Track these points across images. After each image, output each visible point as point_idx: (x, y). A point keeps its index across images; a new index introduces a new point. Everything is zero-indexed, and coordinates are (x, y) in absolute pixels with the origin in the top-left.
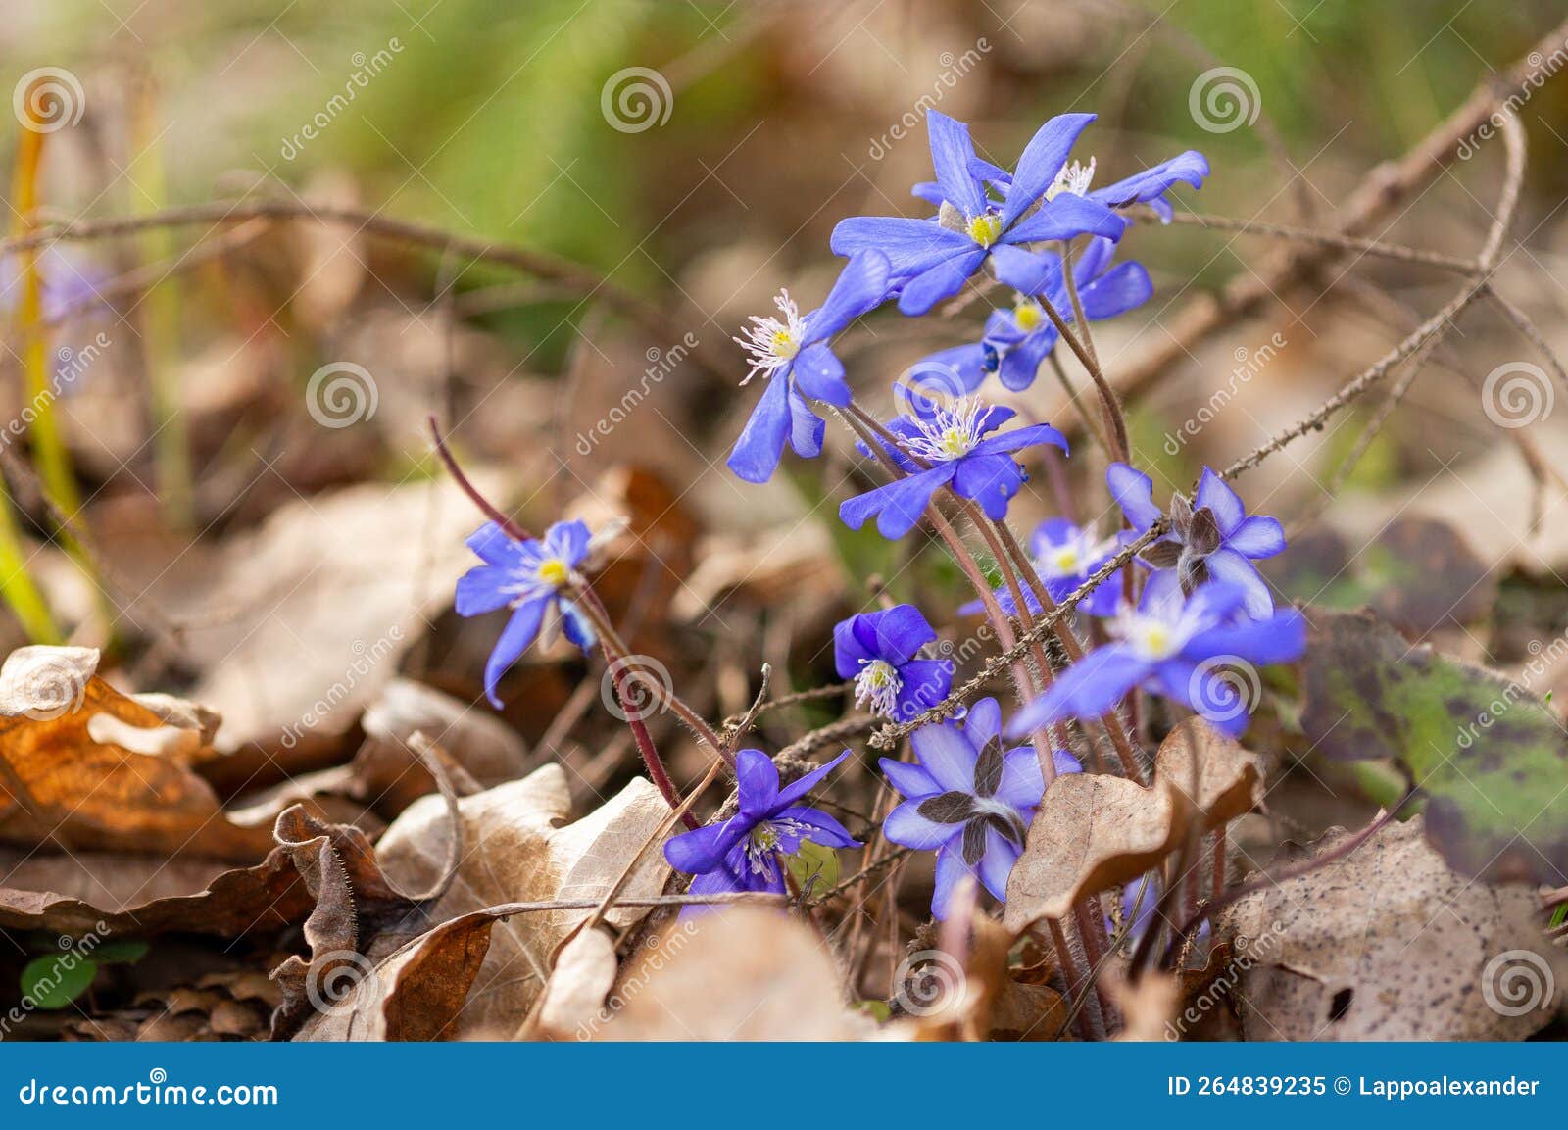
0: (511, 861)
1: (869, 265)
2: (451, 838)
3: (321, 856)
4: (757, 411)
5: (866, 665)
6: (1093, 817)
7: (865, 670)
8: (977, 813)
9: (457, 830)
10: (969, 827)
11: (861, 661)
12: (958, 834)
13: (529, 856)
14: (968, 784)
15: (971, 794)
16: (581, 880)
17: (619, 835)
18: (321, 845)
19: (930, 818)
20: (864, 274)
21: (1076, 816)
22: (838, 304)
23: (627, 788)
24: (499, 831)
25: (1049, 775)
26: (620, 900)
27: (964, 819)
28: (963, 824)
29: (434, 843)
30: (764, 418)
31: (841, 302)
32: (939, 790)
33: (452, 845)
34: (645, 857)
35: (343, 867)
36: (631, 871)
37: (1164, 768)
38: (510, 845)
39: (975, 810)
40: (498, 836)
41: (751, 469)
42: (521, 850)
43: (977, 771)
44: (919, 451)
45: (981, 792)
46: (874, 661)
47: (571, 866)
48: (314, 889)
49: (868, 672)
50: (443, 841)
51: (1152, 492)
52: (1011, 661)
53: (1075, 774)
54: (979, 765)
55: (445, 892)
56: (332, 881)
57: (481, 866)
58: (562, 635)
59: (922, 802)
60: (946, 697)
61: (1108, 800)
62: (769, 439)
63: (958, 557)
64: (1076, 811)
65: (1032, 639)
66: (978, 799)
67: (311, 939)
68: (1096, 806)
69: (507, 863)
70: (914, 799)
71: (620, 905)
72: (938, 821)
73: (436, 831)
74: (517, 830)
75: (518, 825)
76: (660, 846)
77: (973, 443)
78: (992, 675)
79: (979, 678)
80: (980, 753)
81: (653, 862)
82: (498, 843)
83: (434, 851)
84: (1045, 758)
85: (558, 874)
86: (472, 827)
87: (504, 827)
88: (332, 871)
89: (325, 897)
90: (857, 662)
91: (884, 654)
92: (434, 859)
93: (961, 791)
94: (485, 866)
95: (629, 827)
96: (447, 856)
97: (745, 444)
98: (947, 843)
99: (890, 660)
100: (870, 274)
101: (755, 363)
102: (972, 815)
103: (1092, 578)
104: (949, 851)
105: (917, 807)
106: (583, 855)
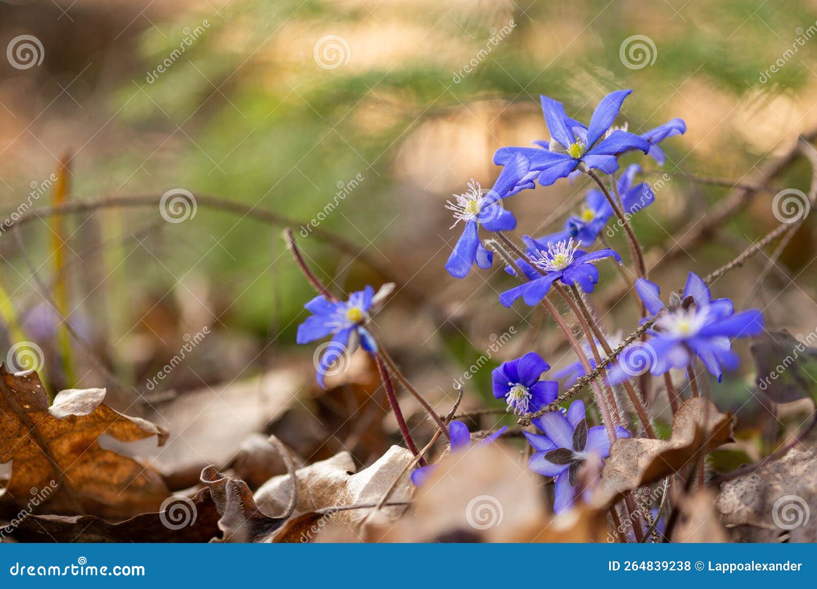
0: (326, 496)
1: (519, 161)
2: (292, 488)
3: (226, 488)
4: (460, 240)
5: (512, 386)
6: (638, 458)
7: (512, 389)
8: (575, 460)
9: (295, 483)
10: (571, 467)
11: (510, 384)
12: (566, 470)
13: (336, 491)
14: (570, 445)
15: (571, 450)
16: (366, 496)
17: (386, 472)
18: (226, 482)
19: (551, 462)
20: (517, 165)
21: (628, 457)
22: (503, 183)
23: (389, 451)
24: (318, 481)
25: (613, 438)
26: (389, 501)
27: (568, 463)
28: (568, 465)
29: (283, 494)
30: (464, 243)
31: (504, 181)
32: (554, 447)
33: (292, 492)
34: (402, 479)
35: (237, 494)
36: (395, 486)
37: (676, 428)
38: (325, 487)
39: (574, 458)
40: (318, 484)
41: (458, 269)
42: (330, 489)
43: (574, 438)
44: (542, 266)
45: (577, 450)
46: (516, 384)
47: (361, 490)
48: (221, 509)
49: (514, 389)
50: (287, 492)
51: (659, 293)
52: (591, 379)
53: (626, 438)
54: (575, 434)
55: (290, 515)
56: (233, 500)
57: (309, 502)
58: (360, 348)
59: (546, 453)
60: (556, 398)
61: (645, 449)
62: (468, 253)
63: (561, 326)
64: (629, 455)
65: (601, 367)
66: (575, 452)
67: (222, 527)
68: (639, 452)
69: (323, 497)
70: (542, 451)
71: (390, 505)
72: (556, 463)
73: (283, 488)
74: (329, 478)
75: (329, 476)
76: (409, 474)
77: (570, 262)
78: (581, 386)
79: (574, 387)
80: (575, 428)
81: (405, 484)
82: (318, 488)
83: (283, 498)
84: (610, 432)
85: (353, 495)
86: (304, 482)
87: (320, 479)
88: (232, 495)
89: (229, 508)
90: (508, 385)
91: (521, 380)
92: (282, 502)
93: (567, 448)
94: (311, 501)
95: (391, 468)
96: (290, 498)
97: (455, 257)
98: (560, 474)
99: (524, 384)
100: (520, 165)
101: (458, 217)
102: (572, 461)
103: (631, 336)
104: (563, 477)
105: (544, 456)
106: (367, 483)
